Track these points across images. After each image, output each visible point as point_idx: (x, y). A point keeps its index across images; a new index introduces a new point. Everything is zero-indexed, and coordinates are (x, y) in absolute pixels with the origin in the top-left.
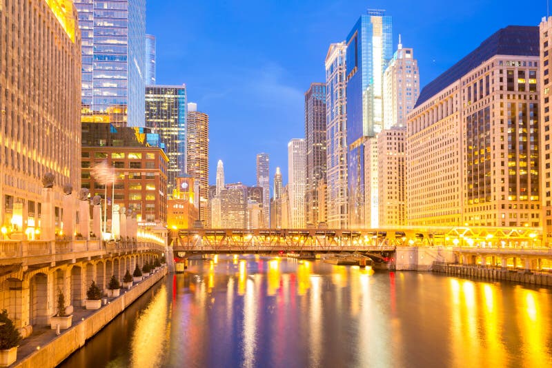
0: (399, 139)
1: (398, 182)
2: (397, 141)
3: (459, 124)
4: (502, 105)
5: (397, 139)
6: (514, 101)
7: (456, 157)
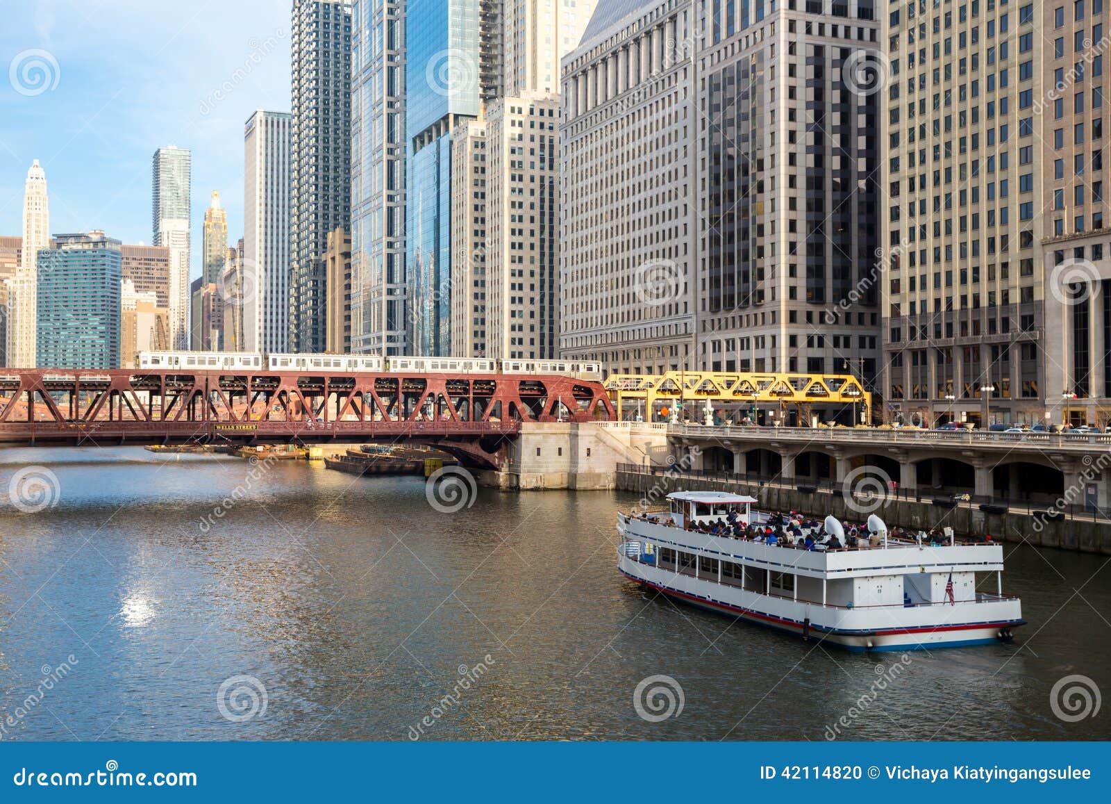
0: (542, 125)
1: (537, 245)
2: (536, 132)
3: (691, 93)
4: (792, 48)
5: (537, 125)
6: (820, 41)
7: (681, 181)
